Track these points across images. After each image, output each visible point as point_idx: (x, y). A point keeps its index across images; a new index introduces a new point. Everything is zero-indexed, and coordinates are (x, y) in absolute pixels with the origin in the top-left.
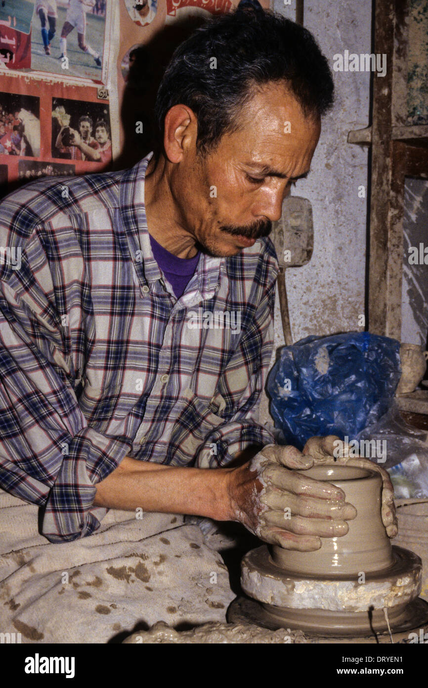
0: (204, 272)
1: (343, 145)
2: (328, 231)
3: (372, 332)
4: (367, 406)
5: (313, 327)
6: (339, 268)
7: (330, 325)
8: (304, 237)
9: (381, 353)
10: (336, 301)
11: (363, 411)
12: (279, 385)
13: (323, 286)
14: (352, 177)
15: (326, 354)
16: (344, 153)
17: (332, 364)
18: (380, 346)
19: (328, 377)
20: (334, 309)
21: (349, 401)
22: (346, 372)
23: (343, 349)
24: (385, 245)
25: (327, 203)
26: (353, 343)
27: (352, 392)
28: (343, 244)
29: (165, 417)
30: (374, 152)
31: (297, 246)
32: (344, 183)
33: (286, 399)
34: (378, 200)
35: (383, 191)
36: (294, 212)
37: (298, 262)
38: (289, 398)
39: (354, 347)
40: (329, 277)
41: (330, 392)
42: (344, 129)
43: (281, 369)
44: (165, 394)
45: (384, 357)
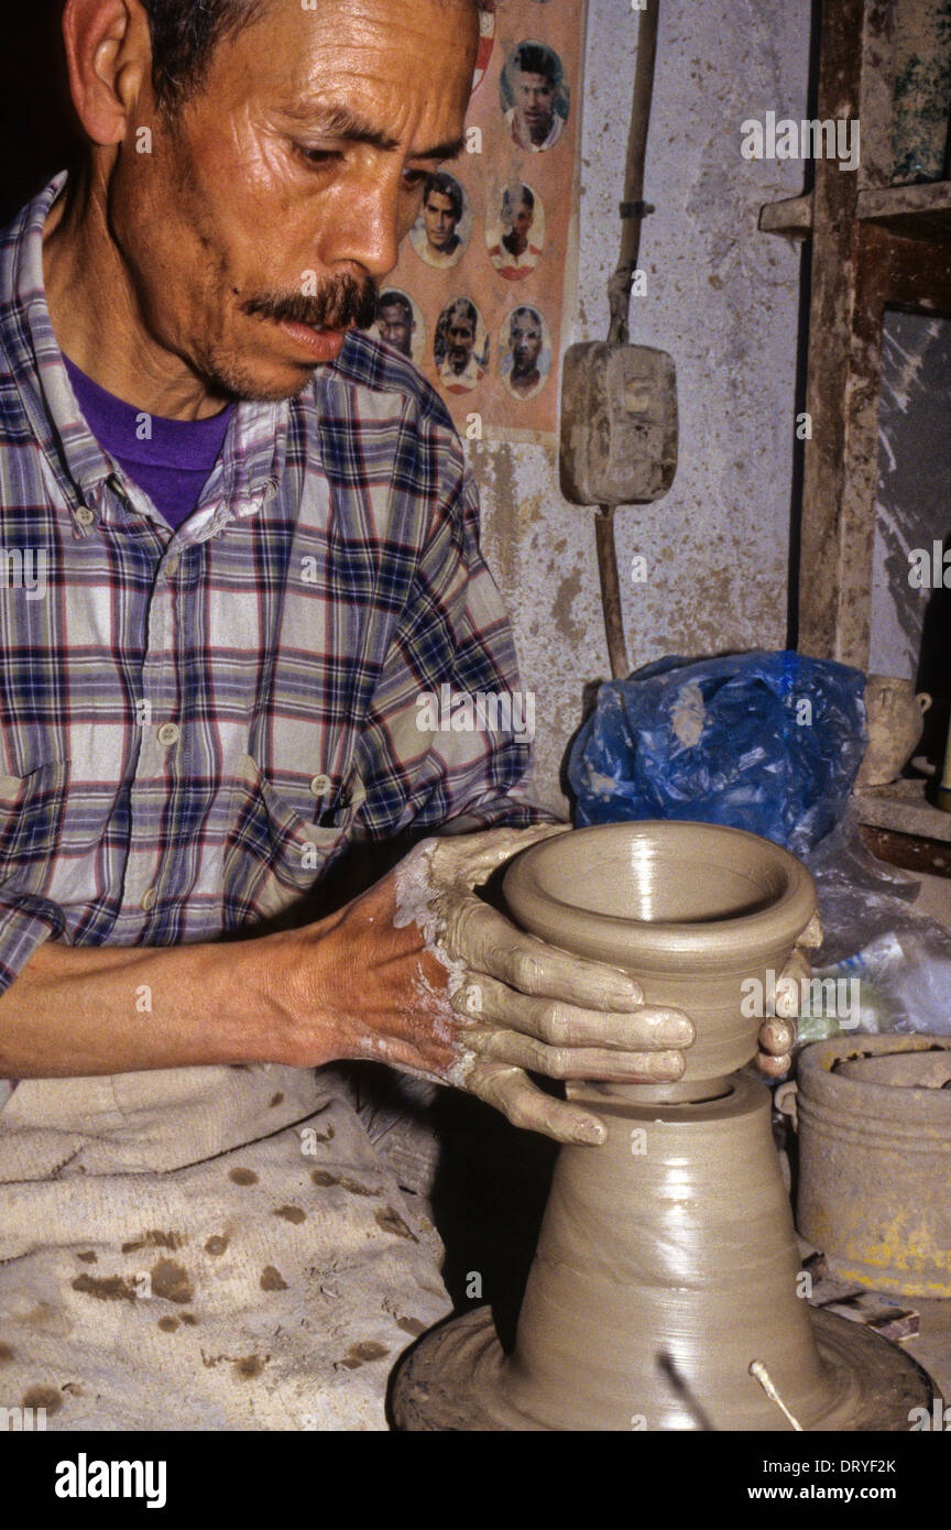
0: (237, 455)
1: (751, 235)
2: (713, 426)
3: (804, 652)
4: (790, 815)
5: (677, 638)
6: (735, 509)
7: (714, 633)
8: (656, 436)
9: (821, 697)
10: (727, 581)
11: (778, 829)
12: (591, 767)
13: (700, 548)
14: (769, 308)
15: (697, 699)
16: (751, 255)
17: (710, 723)
18: (820, 683)
19: (701, 753)
20: (723, 599)
21: (749, 806)
22: (741, 741)
23: (735, 689)
24: (838, 456)
25: (712, 363)
26: (759, 675)
27: (756, 785)
28: (747, 455)
29: (196, 833)
30: (817, 248)
31: (640, 456)
32: (750, 320)
33: (607, 799)
34: (825, 358)
35: (836, 336)
36: (634, 379)
37: (643, 492)
38: (614, 797)
39: (759, 684)
40: (715, 528)
41: (706, 785)
42: (750, 202)
43: (597, 732)
44: (179, 774)
45: (828, 707)
